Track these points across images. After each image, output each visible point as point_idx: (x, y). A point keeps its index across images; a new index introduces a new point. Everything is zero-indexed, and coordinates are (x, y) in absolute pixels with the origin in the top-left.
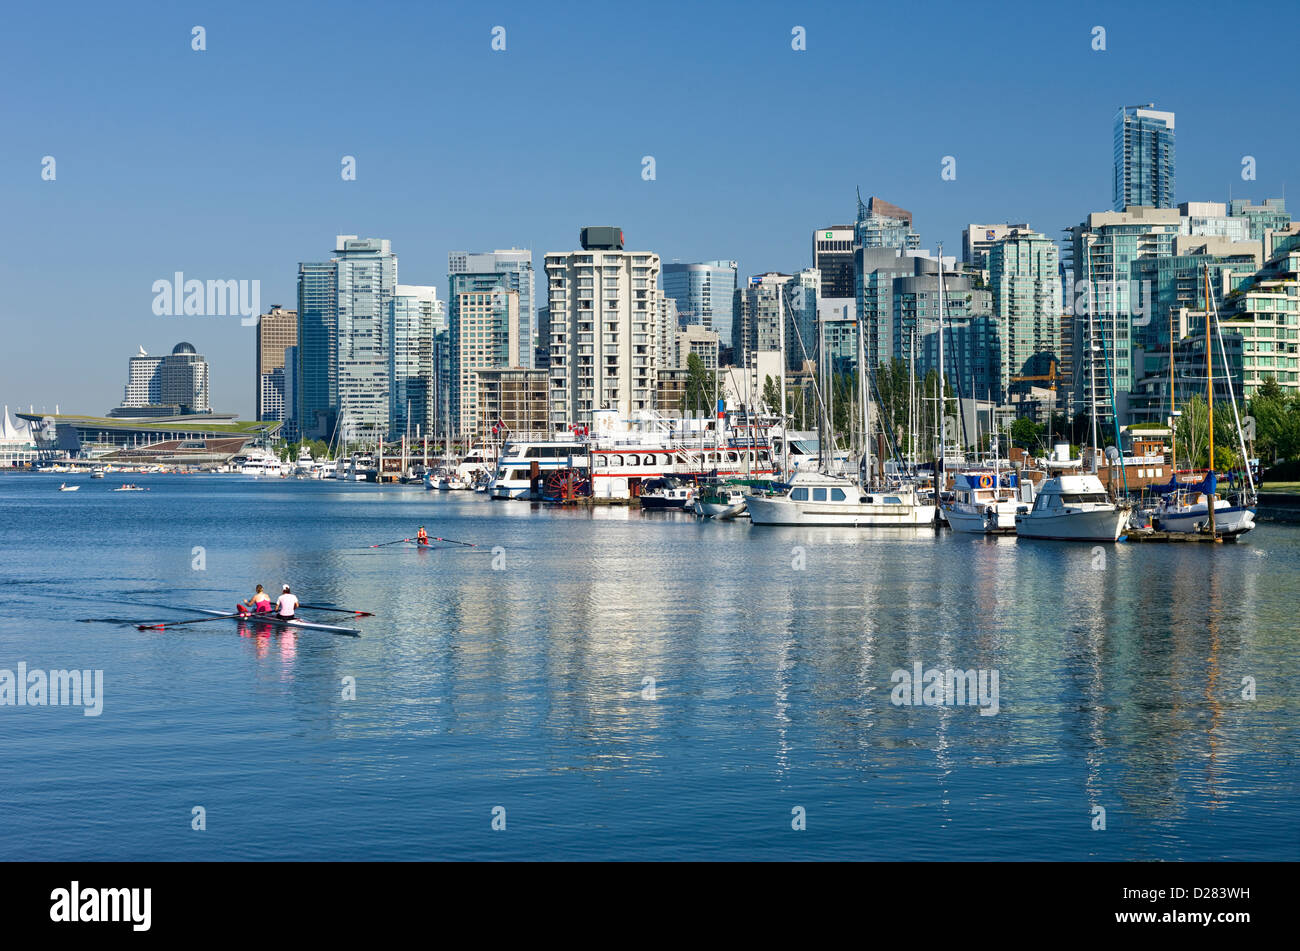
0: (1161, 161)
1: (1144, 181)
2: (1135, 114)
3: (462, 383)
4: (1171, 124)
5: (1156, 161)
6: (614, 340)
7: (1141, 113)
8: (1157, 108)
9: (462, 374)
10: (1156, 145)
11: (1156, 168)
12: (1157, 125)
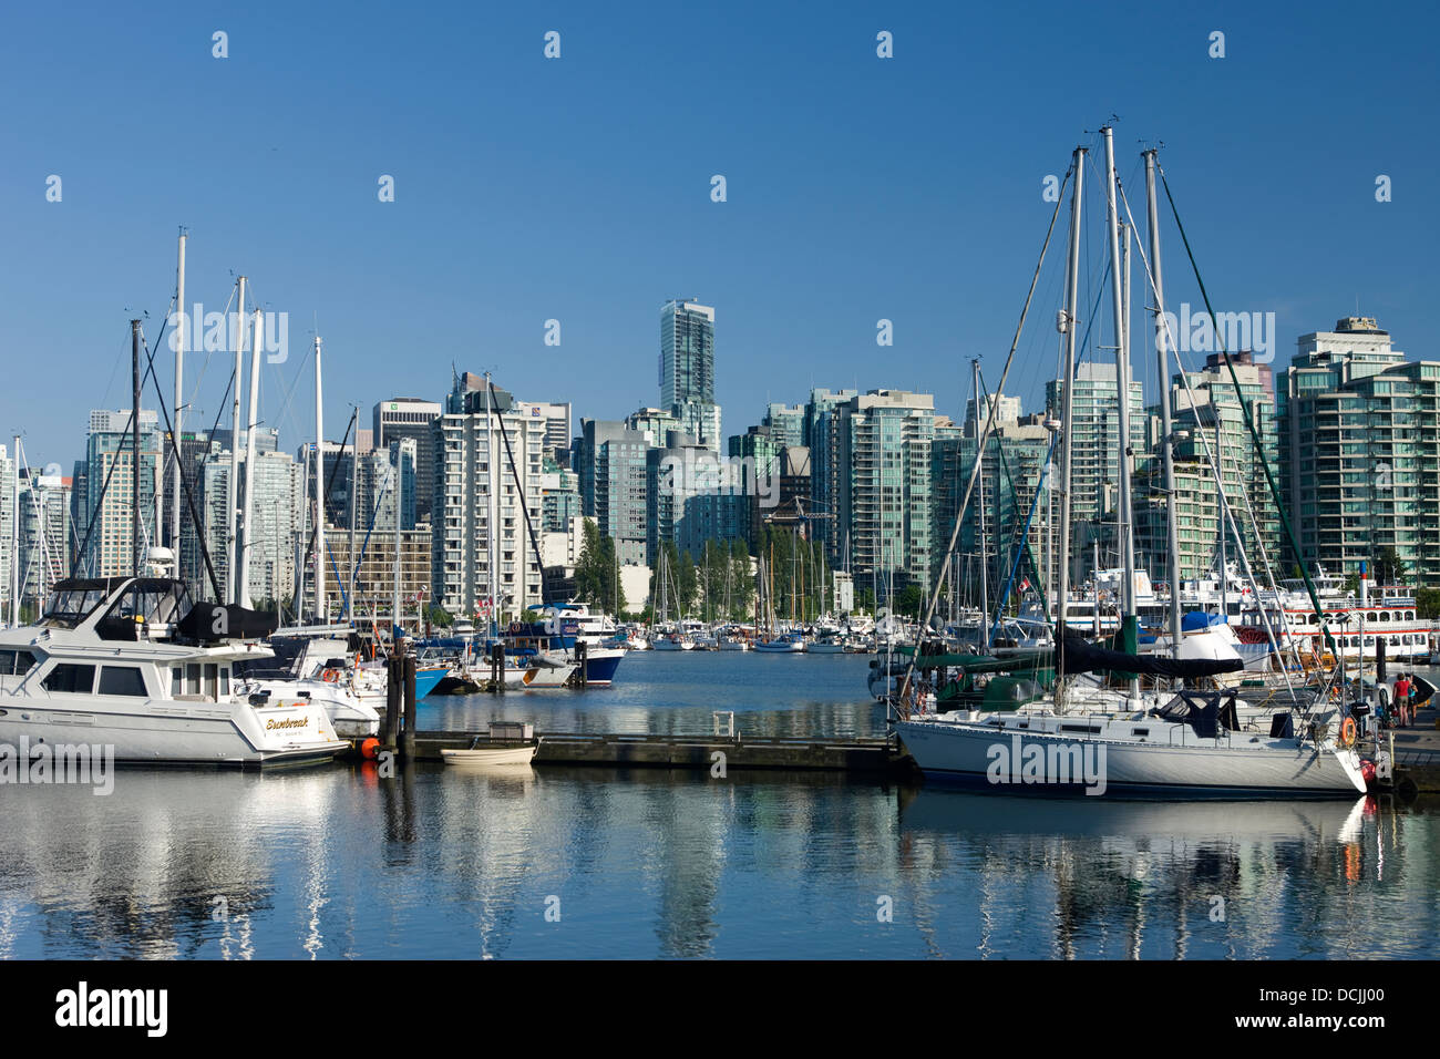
0: (705, 351)
1: (691, 368)
2: (682, 306)
3: (103, 543)
4: (711, 318)
5: (701, 350)
6: (511, 503)
7: (688, 306)
8: (701, 303)
9: (104, 534)
10: (701, 336)
11: (700, 356)
12: (701, 318)
